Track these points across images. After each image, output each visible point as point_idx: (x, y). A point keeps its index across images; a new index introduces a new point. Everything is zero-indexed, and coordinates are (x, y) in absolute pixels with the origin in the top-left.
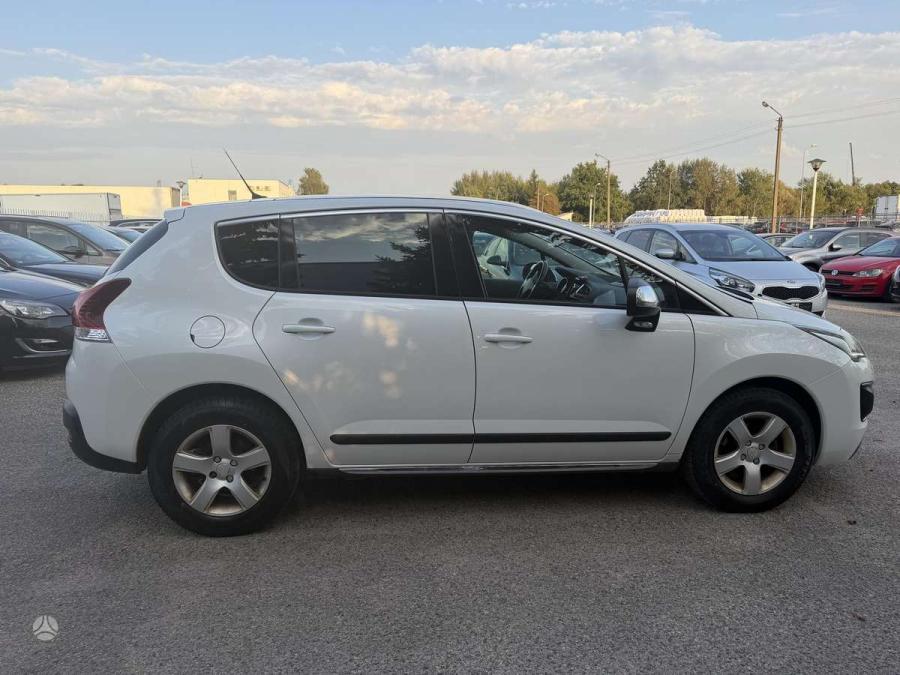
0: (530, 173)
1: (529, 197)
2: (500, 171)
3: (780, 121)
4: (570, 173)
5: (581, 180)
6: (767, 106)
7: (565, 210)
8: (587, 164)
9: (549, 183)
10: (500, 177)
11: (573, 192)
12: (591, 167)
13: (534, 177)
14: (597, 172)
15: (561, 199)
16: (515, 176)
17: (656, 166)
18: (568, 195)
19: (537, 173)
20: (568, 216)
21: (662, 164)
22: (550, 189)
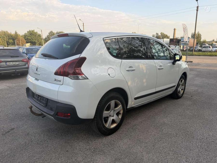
0: (15, 31)
1: (15, 38)
2: (4, 30)
3: (83, 24)
4: (27, 32)
5: (31, 35)
6: (80, 20)
7: (27, 42)
8: (32, 30)
9: (21, 35)
10: (4, 32)
11: (29, 37)
12: (33, 31)
13: (16, 33)
14: (35, 33)
15: (25, 40)
16: (9, 32)
17: (50, 32)
18: (28, 38)
19: (17, 32)
20: (29, 44)
21: (52, 32)
22: (22, 36)
